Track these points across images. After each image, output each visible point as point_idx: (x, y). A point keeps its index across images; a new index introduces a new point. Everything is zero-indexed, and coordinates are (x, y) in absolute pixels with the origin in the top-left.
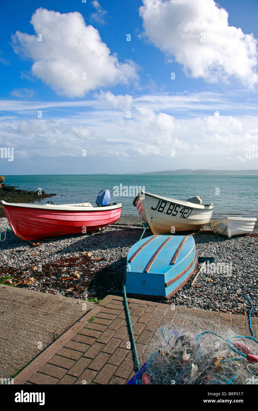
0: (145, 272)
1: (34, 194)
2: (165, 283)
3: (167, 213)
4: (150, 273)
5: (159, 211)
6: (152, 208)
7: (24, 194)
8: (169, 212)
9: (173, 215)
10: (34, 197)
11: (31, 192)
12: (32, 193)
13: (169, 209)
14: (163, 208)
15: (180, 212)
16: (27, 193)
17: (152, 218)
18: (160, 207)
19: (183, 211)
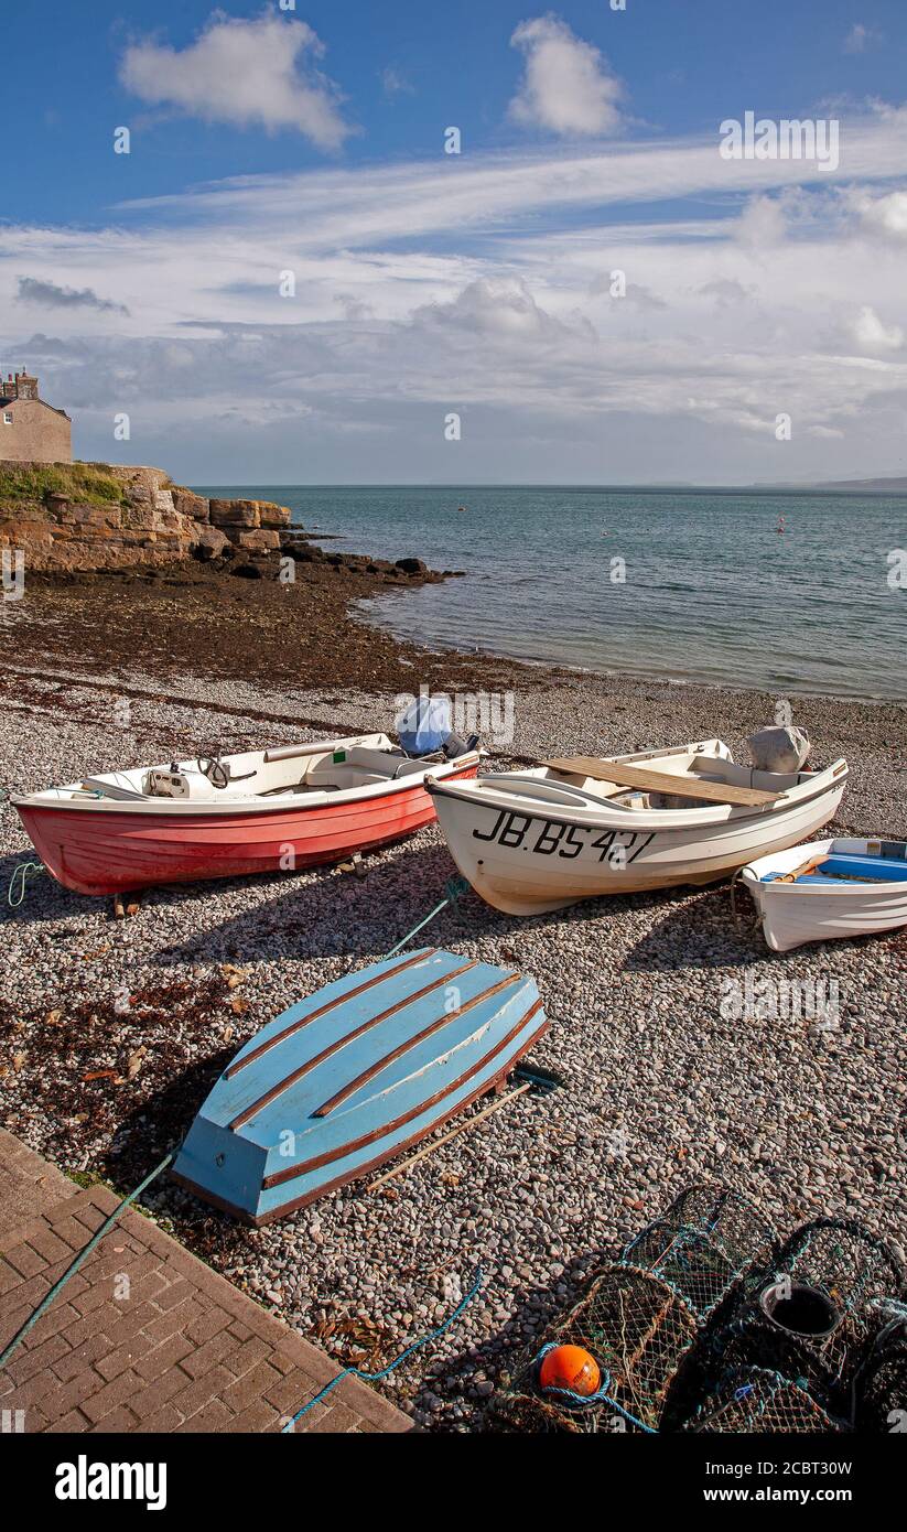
0: (230, 1128)
1: (387, 572)
2: (265, 1176)
3: (537, 849)
4: (239, 1135)
5: (502, 841)
6: (476, 834)
7: (354, 570)
8: (547, 845)
9: (562, 854)
10: (385, 583)
11: (375, 566)
12: (380, 567)
13: (543, 837)
14: (521, 835)
15: (596, 845)
16: (363, 568)
17: (481, 862)
18: (507, 830)
19: (605, 842)
